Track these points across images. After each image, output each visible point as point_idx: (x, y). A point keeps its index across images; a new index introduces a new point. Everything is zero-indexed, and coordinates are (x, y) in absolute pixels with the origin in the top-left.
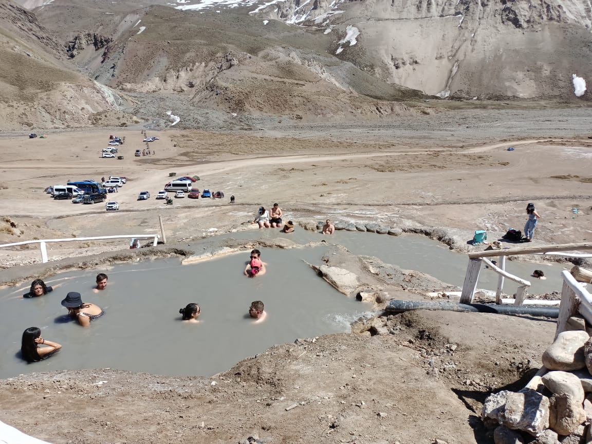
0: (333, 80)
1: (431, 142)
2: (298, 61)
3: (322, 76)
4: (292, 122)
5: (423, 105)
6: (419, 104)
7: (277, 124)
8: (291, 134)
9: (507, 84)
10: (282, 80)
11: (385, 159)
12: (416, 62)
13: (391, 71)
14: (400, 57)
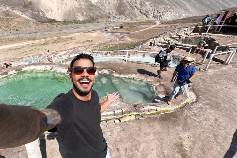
0: (26, 17)
1: (59, 35)
2: (11, 10)
3: (22, 16)
4: (15, 32)
5: (56, 24)
6: (55, 24)
7: (9, 33)
8: (15, 36)
9: (77, 17)
10: (7, 17)
11: (45, 41)
12: (52, 11)
13: (45, 13)
14: (47, 9)
